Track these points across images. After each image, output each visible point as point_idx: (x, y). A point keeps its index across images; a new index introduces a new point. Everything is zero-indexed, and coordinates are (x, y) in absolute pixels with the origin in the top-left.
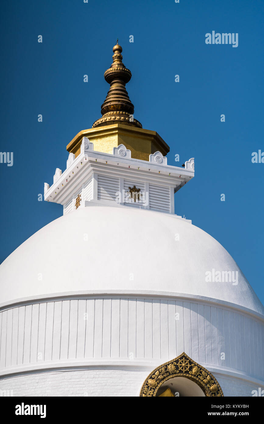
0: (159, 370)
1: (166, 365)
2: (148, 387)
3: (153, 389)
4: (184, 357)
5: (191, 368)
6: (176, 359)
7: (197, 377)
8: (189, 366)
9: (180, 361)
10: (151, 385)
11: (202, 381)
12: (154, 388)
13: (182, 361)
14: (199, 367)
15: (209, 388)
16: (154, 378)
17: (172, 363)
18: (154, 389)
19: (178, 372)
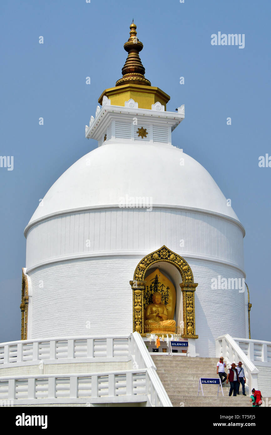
0: (147, 258)
1: (152, 255)
2: (139, 270)
4: (164, 248)
5: (169, 256)
6: (159, 249)
7: (174, 261)
8: (168, 254)
9: (162, 251)
10: (141, 268)
11: (177, 264)
13: (163, 251)
14: (175, 255)
15: (182, 268)
16: (143, 263)
17: (156, 253)
18: (144, 271)
19: (160, 258)
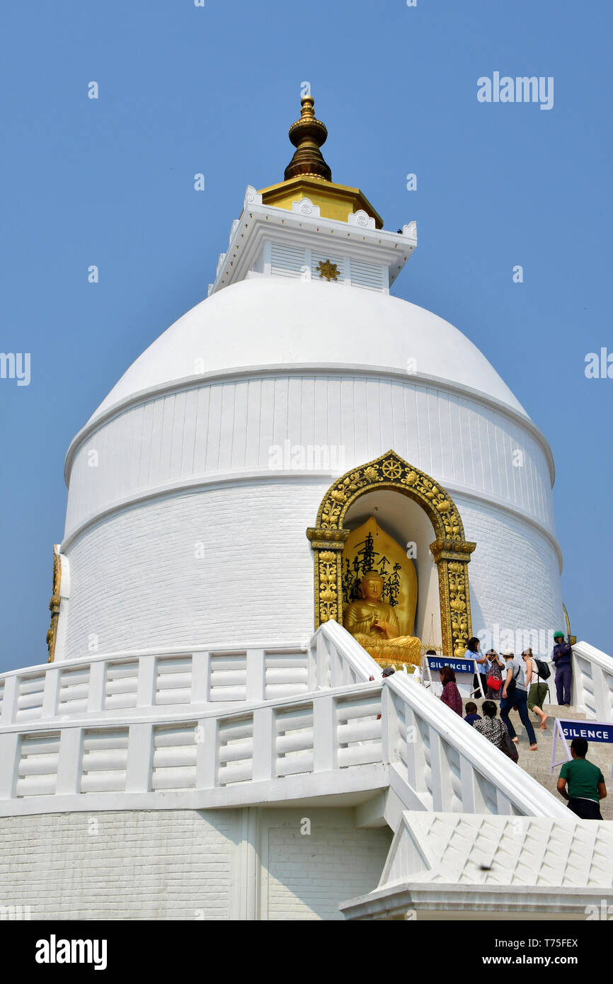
0: (349, 477)
1: (362, 470)
2: (331, 503)
3: (340, 505)
4: (391, 457)
5: (404, 475)
6: (379, 458)
7: (415, 488)
8: (400, 470)
9: (386, 463)
10: (335, 499)
11: (424, 494)
12: (342, 504)
13: (389, 463)
14: (417, 474)
15: (435, 506)
16: (341, 490)
17: (372, 466)
18: (342, 507)
19: (382, 479)
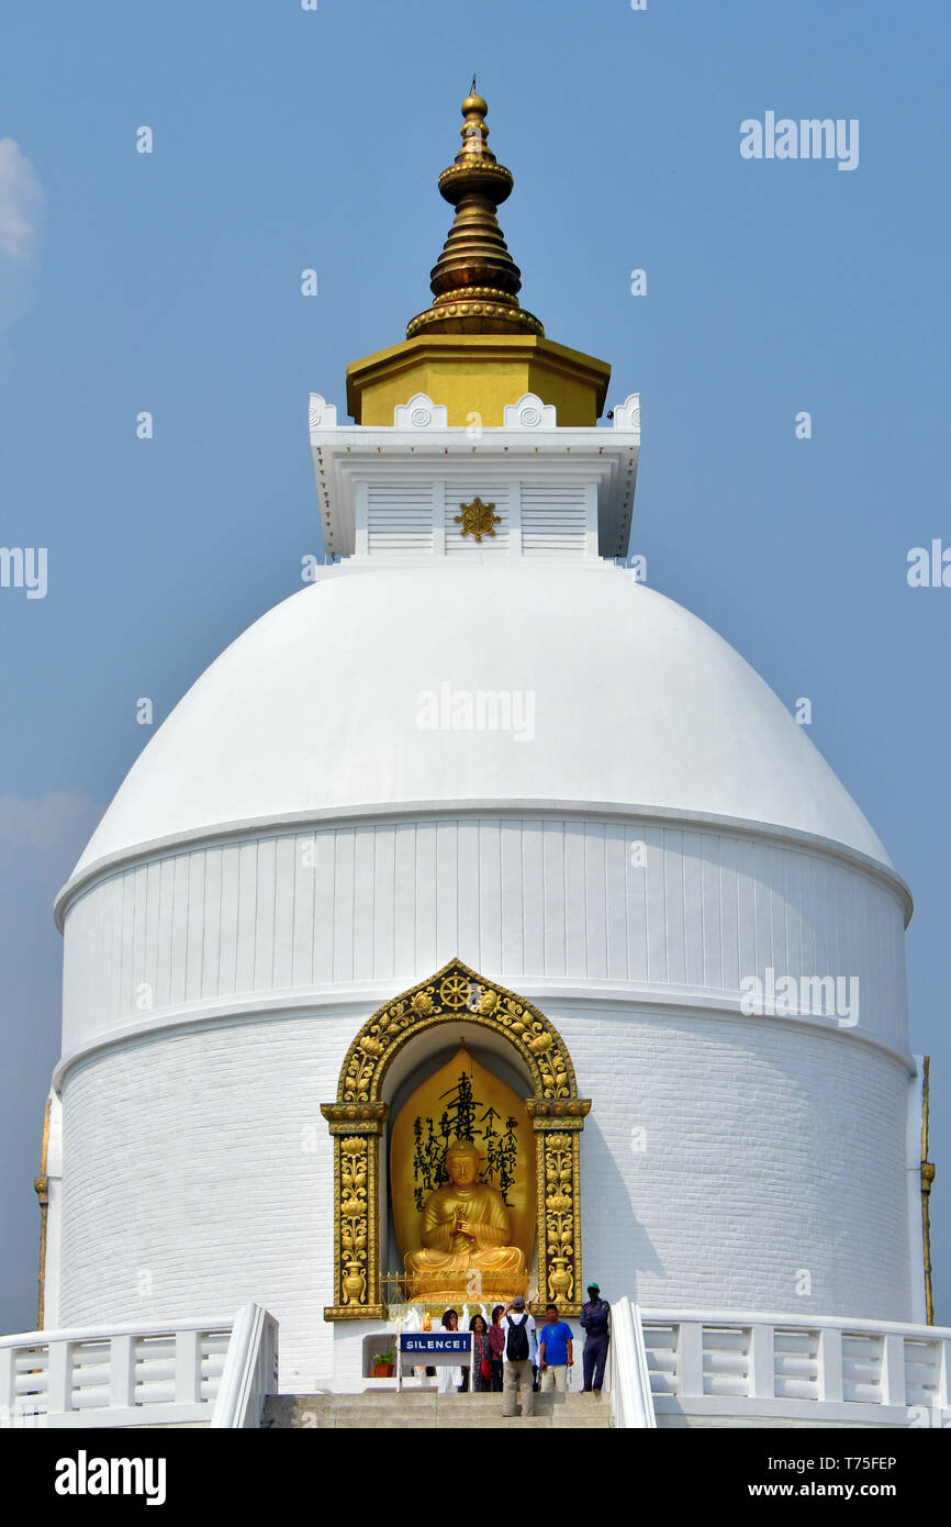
0: (388, 1012)
1: (407, 998)
2: (360, 1059)
3: (373, 1061)
4: (456, 971)
6: (434, 976)
7: (494, 1018)
8: (470, 992)
9: (446, 982)
10: (367, 1051)
11: (508, 1027)
12: (376, 1058)
13: (452, 982)
14: (498, 993)
15: (527, 1043)
16: (375, 1034)
17: (424, 990)
18: (376, 1062)
19: (440, 1010)
